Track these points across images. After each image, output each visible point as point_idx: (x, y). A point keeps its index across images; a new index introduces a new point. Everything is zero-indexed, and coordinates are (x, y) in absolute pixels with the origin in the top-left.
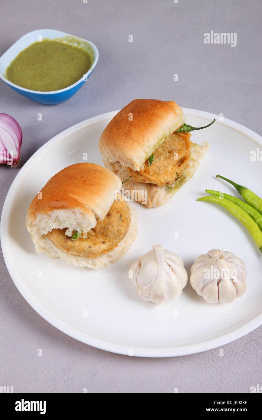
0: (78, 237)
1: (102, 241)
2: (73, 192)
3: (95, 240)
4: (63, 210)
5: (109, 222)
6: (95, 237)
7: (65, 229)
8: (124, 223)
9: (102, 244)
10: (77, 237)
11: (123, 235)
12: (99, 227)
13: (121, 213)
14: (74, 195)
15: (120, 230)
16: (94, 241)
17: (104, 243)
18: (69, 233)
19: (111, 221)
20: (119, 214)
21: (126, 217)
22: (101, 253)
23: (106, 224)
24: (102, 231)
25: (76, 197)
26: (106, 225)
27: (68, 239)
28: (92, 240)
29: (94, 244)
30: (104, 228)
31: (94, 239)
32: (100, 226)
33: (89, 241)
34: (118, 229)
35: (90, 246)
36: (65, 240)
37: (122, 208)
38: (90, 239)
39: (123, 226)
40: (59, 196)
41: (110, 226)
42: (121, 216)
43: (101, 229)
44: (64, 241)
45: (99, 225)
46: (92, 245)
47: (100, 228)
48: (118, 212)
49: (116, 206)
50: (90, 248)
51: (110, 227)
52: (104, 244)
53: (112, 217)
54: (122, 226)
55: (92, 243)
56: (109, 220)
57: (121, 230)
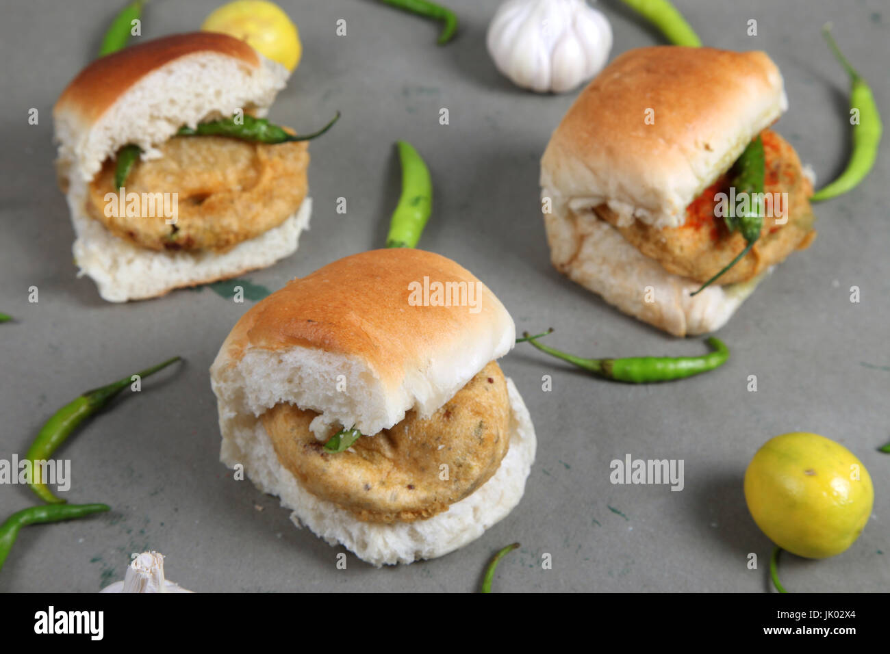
0: (341, 448)
1: (408, 483)
2: (364, 313)
3: (389, 473)
4: (320, 352)
5: (441, 433)
6: (392, 464)
7: (312, 414)
8: (484, 446)
9: (405, 490)
10: (336, 448)
11: (472, 482)
12: (412, 441)
13: (484, 420)
14: (364, 321)
15: (469, 465)
16: (386, 474)
17: (410, 487)
18: (319, 427)
19: (449, 433)
20: (479, 419)
21: (494, 432)
22: (394, 515)
23: (431, 437)
24: (417, 453)
25: (368, 327)
26: (432, 441)
27: (314, 447)
28: (380, 471)
29: (383, 483)
30: (424, 445)
31: (388, 470)
32: (414, 438)
33: (371, 470)
34: (462, 461)
35: (370, 485)
36: (305, 446)
37: (491, 407)
38: (375, 466)
39: (477, 457)
40: (323, 310)
41: (442, 443)
42: (481, 426)
43: (416, 445)
44: (302, 449)
45: (412, 432)
46: (376, 483)
47: (414, 442)
48: (478, 413)
49: (477, 396)
50: (369, 489)
51: (440, 447)
52: (411, 491)
53: (456, 423)
54: (476, 455)
55: (378, 477)
56: (446, 426)
57: (469, 467)
